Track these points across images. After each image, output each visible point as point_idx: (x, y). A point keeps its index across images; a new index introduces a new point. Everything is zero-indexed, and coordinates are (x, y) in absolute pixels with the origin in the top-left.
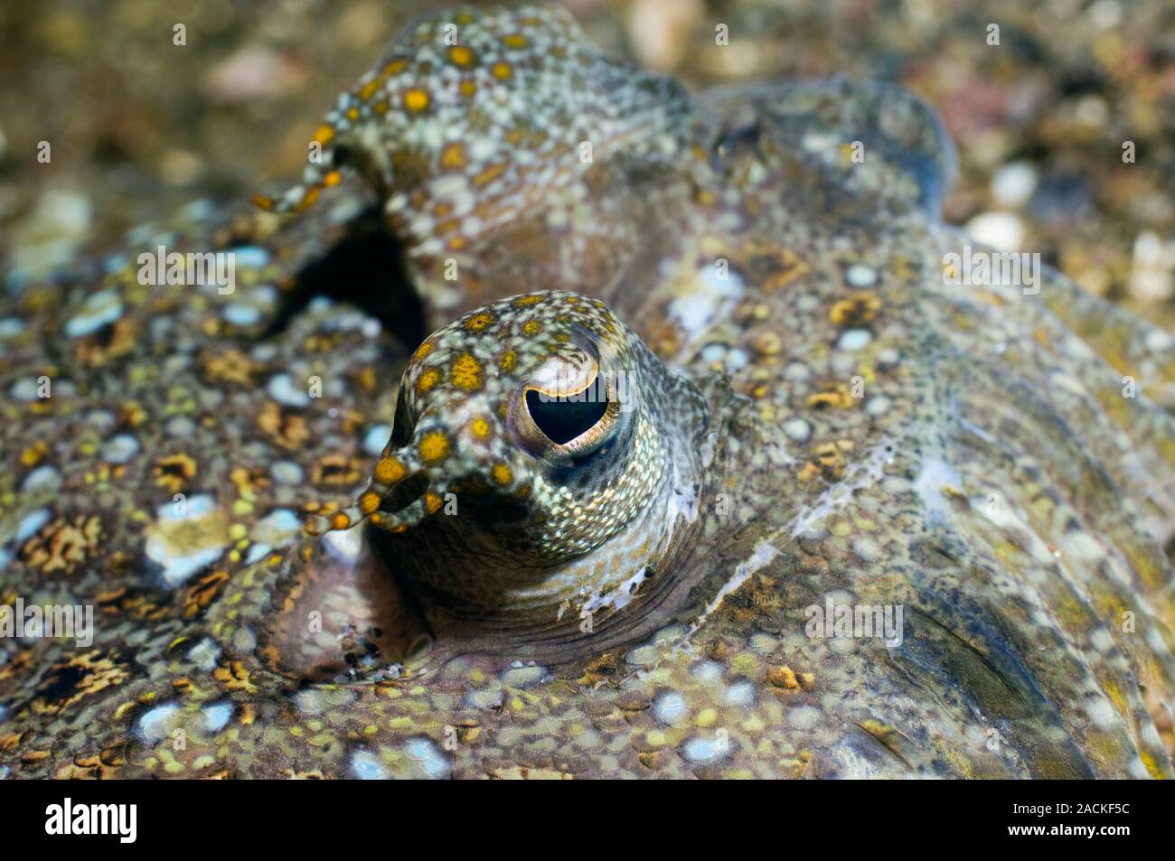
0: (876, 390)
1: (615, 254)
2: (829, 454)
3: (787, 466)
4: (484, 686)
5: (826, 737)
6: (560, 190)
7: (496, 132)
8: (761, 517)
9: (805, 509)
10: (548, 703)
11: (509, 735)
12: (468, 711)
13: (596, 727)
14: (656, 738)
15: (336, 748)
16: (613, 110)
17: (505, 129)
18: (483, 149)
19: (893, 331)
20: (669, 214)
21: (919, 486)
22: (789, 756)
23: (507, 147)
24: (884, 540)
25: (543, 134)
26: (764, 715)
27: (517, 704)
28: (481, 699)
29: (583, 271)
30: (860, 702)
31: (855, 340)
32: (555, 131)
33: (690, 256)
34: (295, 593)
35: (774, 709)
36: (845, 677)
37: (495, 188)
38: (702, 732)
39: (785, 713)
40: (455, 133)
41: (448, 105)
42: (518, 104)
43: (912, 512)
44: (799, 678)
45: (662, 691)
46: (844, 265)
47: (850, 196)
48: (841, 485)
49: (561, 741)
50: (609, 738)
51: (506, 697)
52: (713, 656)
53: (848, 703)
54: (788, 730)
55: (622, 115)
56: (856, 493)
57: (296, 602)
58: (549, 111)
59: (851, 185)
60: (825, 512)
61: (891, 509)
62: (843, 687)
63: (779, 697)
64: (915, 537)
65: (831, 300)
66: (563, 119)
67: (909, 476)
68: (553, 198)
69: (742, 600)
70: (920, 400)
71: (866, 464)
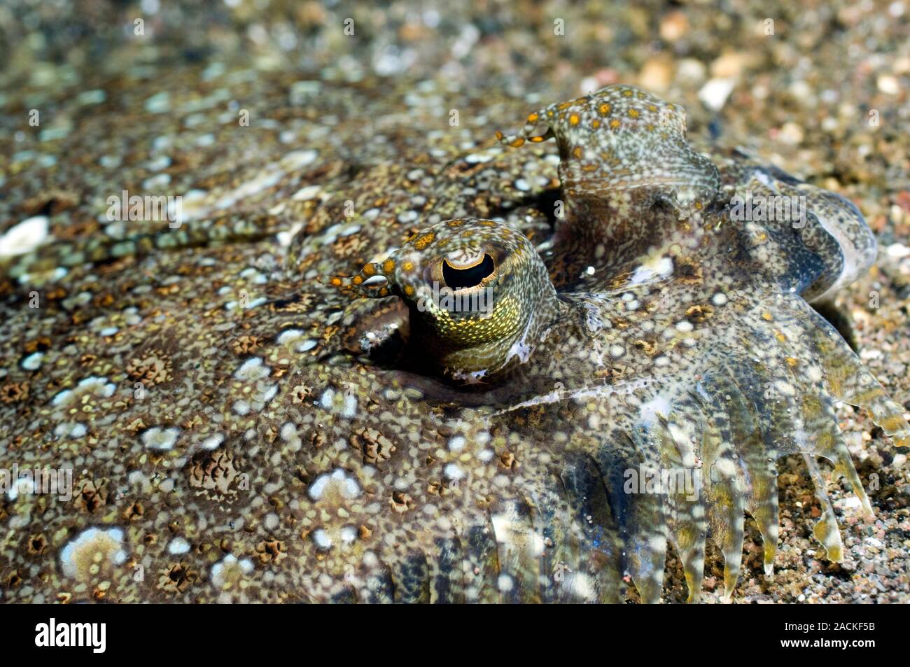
0: (668, 354)
1: (631, 233)
2: (619, 370)
3: (595, 365)
4: (395, 389)
5: (506, 495)
6: (617, 192)
7: (598, 150)
8: (564, 380)
9: (586, 388)
10: (412, 410)
11: (387, 416)
12: (381, 396)
13: (422, 433)
14: (441, 454)
15: (325, 383)
16: (666, 165)
17: (603, 150)
18: (590, 155)
19: (705, 332)
20: (664, 227)
21: (643, 407)
22: (482, 495)
23: (600, 159)
24: (604, 421)
25: (620, 161)
26: (487, 471)
27: (400, 404)
28: (390, 394)
29: (615, 234)
30: (532, 488)
31: (685, 326)
32: (625, 162)
33: (664, 250)
34: (385, 310)
35: (493, 471)
36: (534, 473)
37: (590, 176)
38: (459, 463)
39: (496, 475)
40: (582, 142)
41: (585, 128)
42: (614, 141)
43: (629, 416)
44: (514, 463)
45: (460, 434)
46: (719, 290)
47: (749, 258)
48: (610, 387)
49: (404, 431)
50: (422, 441)
51: (399, 399)
52: (492, 432)
53: (526, 486)
54: (490, 483)
55: (670, 169)
56: (613, 394)
57: (382, 314)
58: (627, 151)
59: (753, 253)
60: (592, 394)
61: (621, 410)
62: (529, 477)
63: (499, 466)
64: (620, 428)
65: (696, 302)
66: (633, 158)
67: (643, 400)
68: (613, 195)
69: (525, 412)
70: (686, 369)
71: (629, 384)
